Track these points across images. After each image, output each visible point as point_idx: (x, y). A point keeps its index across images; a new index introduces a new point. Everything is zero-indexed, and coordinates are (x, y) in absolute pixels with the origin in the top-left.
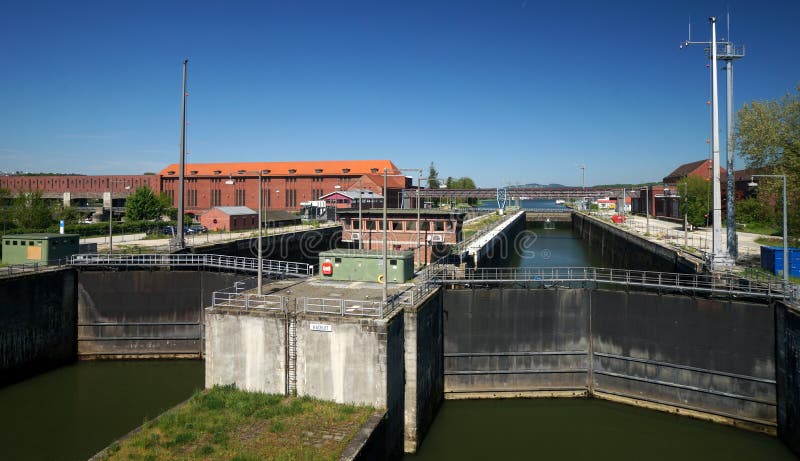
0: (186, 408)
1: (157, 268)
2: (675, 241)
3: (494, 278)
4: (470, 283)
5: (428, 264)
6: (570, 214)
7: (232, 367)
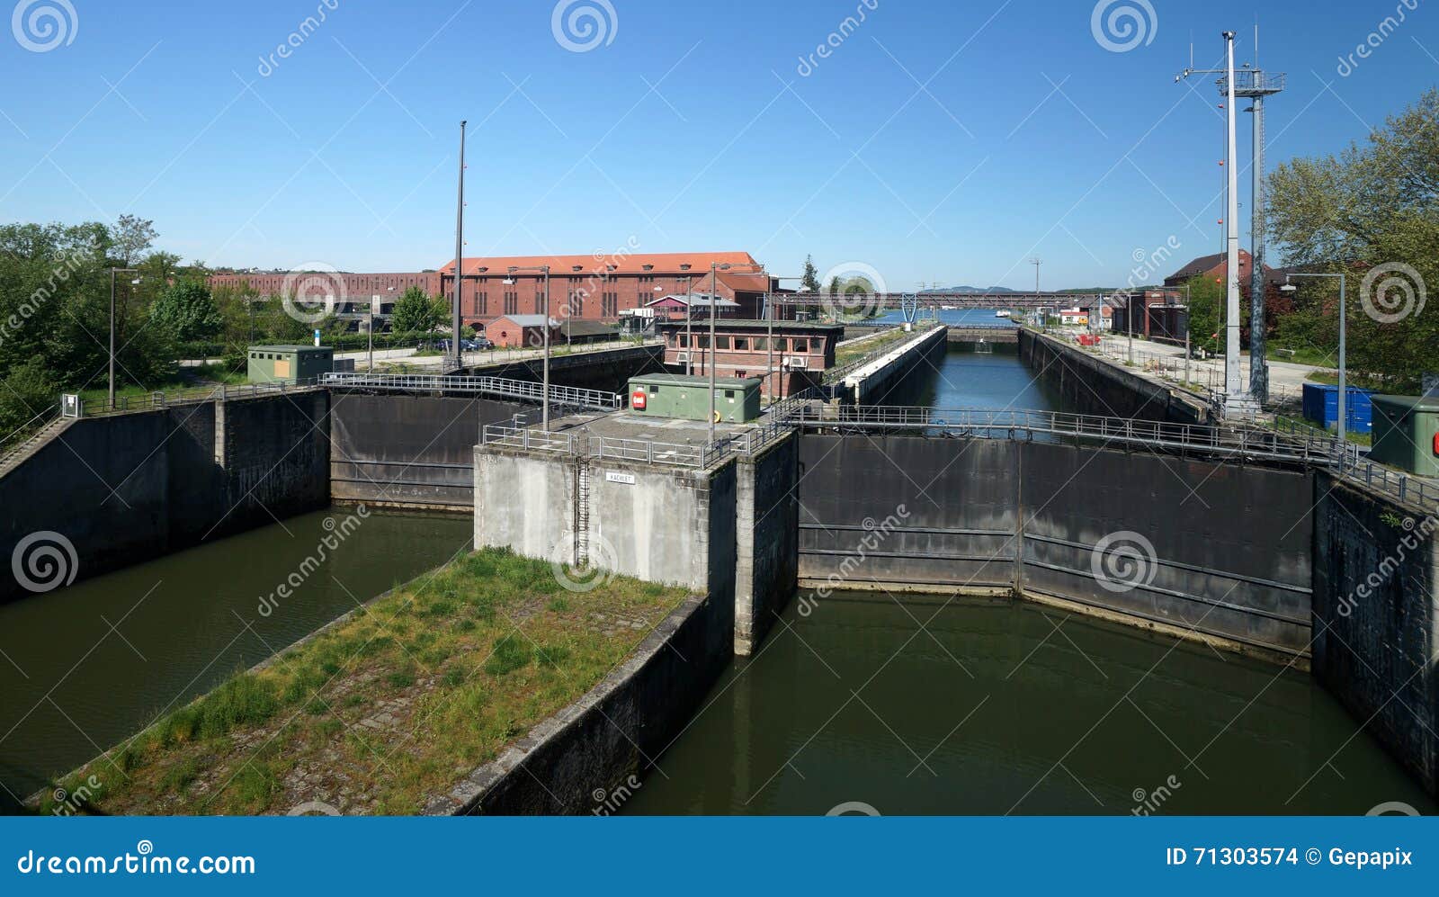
0: (446, 572)
1: (426, 394)
2: (1171, 374)
3: (875, 420)
4: (840, 427)
5: (784, 398)
6: (1016, 332)
7: (507, 524)
